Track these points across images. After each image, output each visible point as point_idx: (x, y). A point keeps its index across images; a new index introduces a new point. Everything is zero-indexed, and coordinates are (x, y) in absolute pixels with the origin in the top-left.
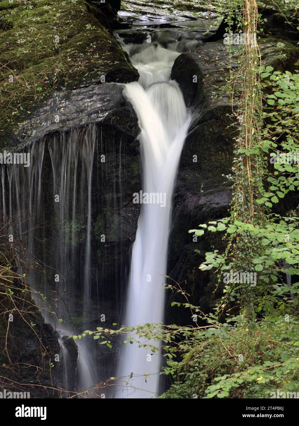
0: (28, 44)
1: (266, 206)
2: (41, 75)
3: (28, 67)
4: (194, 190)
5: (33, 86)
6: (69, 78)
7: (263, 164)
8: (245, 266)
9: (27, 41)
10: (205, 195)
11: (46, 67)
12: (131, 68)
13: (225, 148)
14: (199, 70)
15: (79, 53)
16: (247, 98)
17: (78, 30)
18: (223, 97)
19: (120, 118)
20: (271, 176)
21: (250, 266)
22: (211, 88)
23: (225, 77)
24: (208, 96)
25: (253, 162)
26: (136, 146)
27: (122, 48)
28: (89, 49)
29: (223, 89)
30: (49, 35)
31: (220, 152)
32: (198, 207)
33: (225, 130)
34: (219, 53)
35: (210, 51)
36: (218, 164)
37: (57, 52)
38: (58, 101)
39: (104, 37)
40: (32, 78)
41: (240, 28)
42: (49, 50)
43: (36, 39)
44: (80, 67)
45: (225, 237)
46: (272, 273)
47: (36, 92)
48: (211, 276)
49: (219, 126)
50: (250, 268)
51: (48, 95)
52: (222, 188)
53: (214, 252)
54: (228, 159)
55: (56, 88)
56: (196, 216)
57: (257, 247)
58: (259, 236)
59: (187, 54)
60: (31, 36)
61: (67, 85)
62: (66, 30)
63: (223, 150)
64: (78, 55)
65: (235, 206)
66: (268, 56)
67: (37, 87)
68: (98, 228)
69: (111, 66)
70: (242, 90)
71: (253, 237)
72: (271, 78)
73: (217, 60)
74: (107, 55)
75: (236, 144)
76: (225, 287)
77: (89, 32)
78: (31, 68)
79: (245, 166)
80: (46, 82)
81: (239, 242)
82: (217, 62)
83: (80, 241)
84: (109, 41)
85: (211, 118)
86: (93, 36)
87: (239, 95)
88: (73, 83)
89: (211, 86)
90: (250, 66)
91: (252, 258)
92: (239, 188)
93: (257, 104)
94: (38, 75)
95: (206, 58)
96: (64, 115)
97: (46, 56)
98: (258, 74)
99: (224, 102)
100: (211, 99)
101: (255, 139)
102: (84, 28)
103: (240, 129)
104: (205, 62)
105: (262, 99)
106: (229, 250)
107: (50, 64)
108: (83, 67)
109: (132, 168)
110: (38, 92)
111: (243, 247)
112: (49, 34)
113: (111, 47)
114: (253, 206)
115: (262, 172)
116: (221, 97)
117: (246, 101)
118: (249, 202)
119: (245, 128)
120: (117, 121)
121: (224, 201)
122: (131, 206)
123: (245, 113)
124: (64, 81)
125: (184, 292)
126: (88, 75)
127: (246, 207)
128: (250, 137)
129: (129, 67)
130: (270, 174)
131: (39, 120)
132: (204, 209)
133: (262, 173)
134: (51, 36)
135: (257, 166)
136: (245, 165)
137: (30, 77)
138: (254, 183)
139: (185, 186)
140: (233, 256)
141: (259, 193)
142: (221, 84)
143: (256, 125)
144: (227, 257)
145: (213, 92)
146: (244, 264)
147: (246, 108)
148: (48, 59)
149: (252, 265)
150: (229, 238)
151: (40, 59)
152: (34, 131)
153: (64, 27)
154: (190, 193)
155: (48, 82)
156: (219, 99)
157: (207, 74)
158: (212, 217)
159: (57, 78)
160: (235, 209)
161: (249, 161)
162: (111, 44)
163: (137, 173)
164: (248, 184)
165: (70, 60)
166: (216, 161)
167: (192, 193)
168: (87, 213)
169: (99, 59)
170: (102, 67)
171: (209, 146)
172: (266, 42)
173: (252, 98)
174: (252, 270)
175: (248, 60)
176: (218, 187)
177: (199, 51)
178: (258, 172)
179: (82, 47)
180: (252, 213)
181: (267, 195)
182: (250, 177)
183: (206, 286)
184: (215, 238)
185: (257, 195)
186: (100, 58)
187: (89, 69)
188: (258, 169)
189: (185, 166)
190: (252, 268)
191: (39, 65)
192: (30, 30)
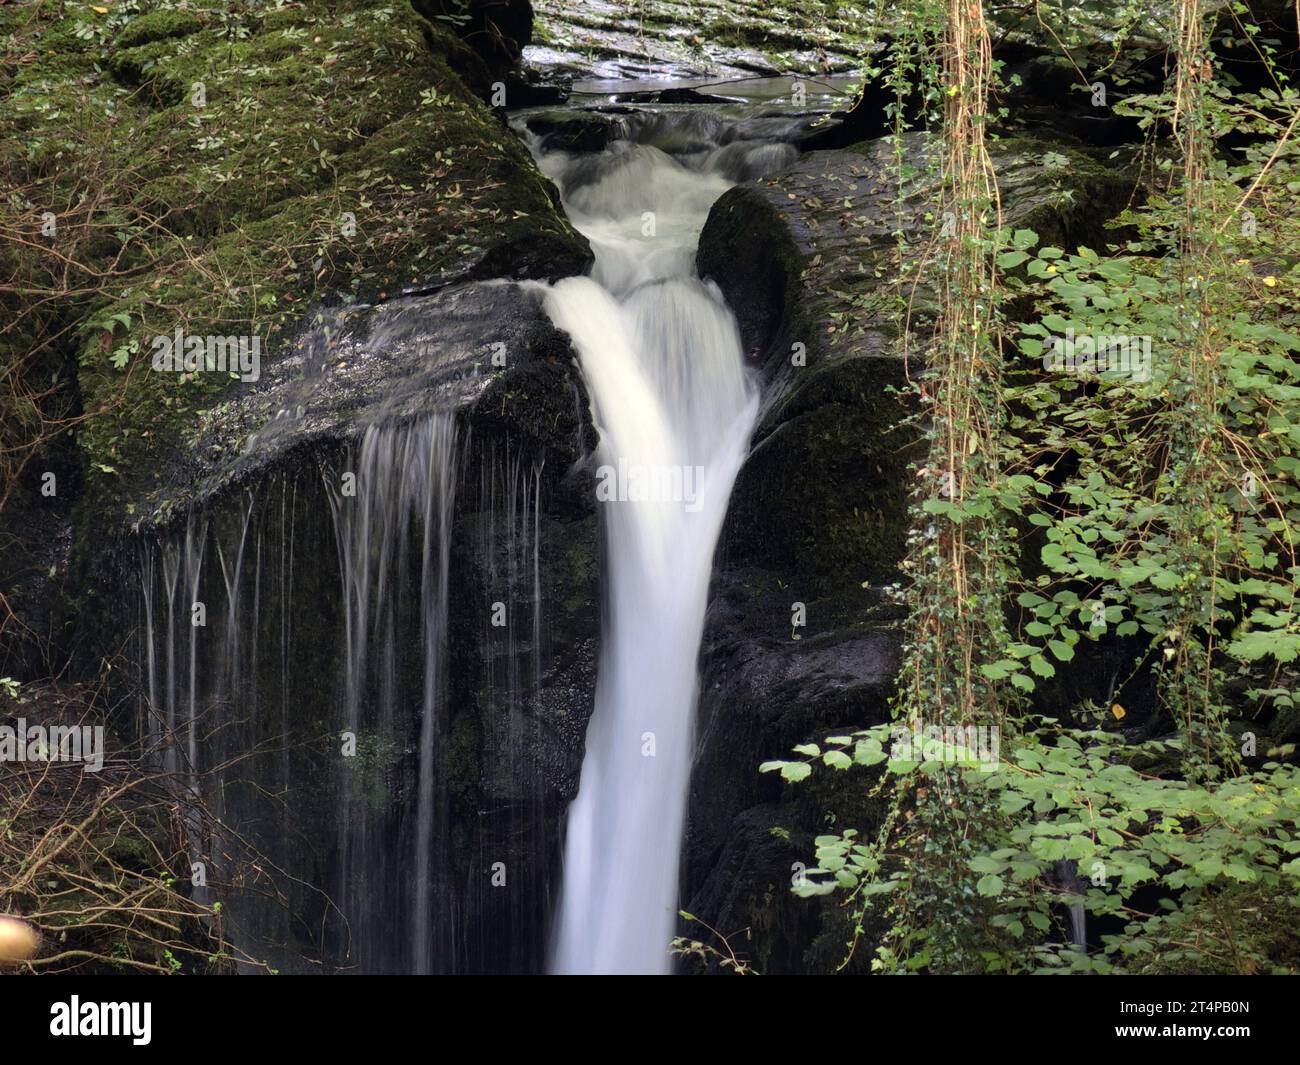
0: (232, 153)
1: (1012, 686)
2: (273, 255)
3: (233, 229)
4: (769, 634)
5: (246, 289)
6: (366, 265)
7: (1006, 549)
8: (943, 883)
9: (229, 141)
10: (805, 649)
11: (291, 227)
12: (568, 232)
13: (872, 496)
14: (790, 243)
15: (397, 183)
16: (955, 335)
17: (395, 108)
18: (865, 329)
19: (531, 397)
20: (1030, 589)
21: (960, 882)
22: (828, 300)
23: (873, 265)
24: (819, 327)
25: (972, 543)
26: (584, 488)
27: (537, 169)
28: (430, 171)
29: (867, 305)
30: (301, 125)
31: (856, 510)
32: (782, 689)
33: (873, 438)
34: (853, 187)
35: (827, 181)
36: (850, 549)
37: (325, 179)
38: (329, 339)
39: (479, 131)
40: (245, 264)
41: (932, 104)
42: (300, 171)
43: (257, 137)
44: (400, 230)
45: (878, 788)
46: (1034, 907)
47: (258, 310)
48: (824, 914)
49: (854, 425)
50: (962, 891)
51: (296, 318)
52: (864, 626)
53: (842, 836)
54: (881, 533)
55: (323, 295)
56: (776, 719)
57: (983, 820)
58: (991, 785)
59: (750, 189)
60: (241, 128)
61: (360, 286)
62: (356, 107)
63: (866, 504)
64: (393, 190)
65: (913, 687)
66: (1014, 198)
67: (260, 293)
68: (458, 753)
69: (500, 227)
70: (939, 307)
71: (971, 790)
72: (1032, 269)
73: (849, 209)
74: (489, 189)
75: (917, 485)
76: (878, 950)
77: (431, 114)
78: (241, 230)
79: (945, 556)
80: (291, 278)
81: (925, 805)
82: (849, 214)
83: (397, 796)
84: (494, 145)
85: (828, 400)
86: (443, 128)
87: (926, 326)
88: (378, 282)
89: (827, 295)
90: (966, 230)
91: (968, 857)
92: (925, 629)
93: (986, 354)
94: (264, 253)
95: (813, 202)
96: (347, 384)
97: (290, 192)
98: (989, 257)
99: (872, 346)
100: (828, 336)
101: (980, 469)
102: (415, 102)
103: (930, 434)
104: (809, 215)
105: (1003, 339)
106: (893, 831)
107: (305, 220)
108: (410, 230)
109: (568, 559)
110: (262, 309)
111: (938, 822)
112: (302, 120)
113: (503, 166)
114: (970, 687)
115: (1003, 576)
116: (861, 330)
117: (952, 345)
118: (958, 673)
119: (946, 431)
120: (522, 404)
121: (869, 670)
122: (564, 684)
123: (946, 384)
124: (348, 274)
125: (741, 964)
126: (428, 254)
127: (949, 690)
128: (964, 462)
129: (562, 228)
130: (1028, 583)
131: (269, 399)
132: (803, 695)
133: (1003, 580)
134: (307, 126)
135: (985, 556)
136: (946, 553)
137: (239, 260)
138: (976, 611)
139: (741, 618)
140: (904, 851)
141: (993, 646)
142: (861, 286)
143: (981, 423)
144: (885, 852)
145: (834, 315)
146: (941, 878)
147: (952, 367)
148: (299, 201)
149: (968, 880)
150: (892, 791)
151: (269, 202)
152: (252, 438)
153: (350, 99)
154: (757, 644)
155: (298, 276)
156: (855, 336)
157: (816, 254)
158: (828, 723)
159: (325, 263)
160: (911, 697)
161: (958, 542)
162: (502, 153)
163: (583, 574)
164: (956, 616)
165: (367, 205)
166: (843, 540)
167: (763, 643)
168: (421, 706)
169: (463, 203)
170: (473, 230)
171: (822, 488)
172: (1006, 152)
173: (972, 333)
174: (968, 897)
175: (960, 210)
176: (848, 625)
177: (790, 179)
178: (987, 577)
179: (409, 163)
180: (969, 712)
181: (1018, 650)
182: (963, 594)
183: (808, 945)
184: (838, 789)
185: (984, 652)
186: (466, 200)
187: (430, 236)
188: (990, 566)
189: (742, 554)
190: (968, 891)
191: (269, 222)
192: (237, 107)
